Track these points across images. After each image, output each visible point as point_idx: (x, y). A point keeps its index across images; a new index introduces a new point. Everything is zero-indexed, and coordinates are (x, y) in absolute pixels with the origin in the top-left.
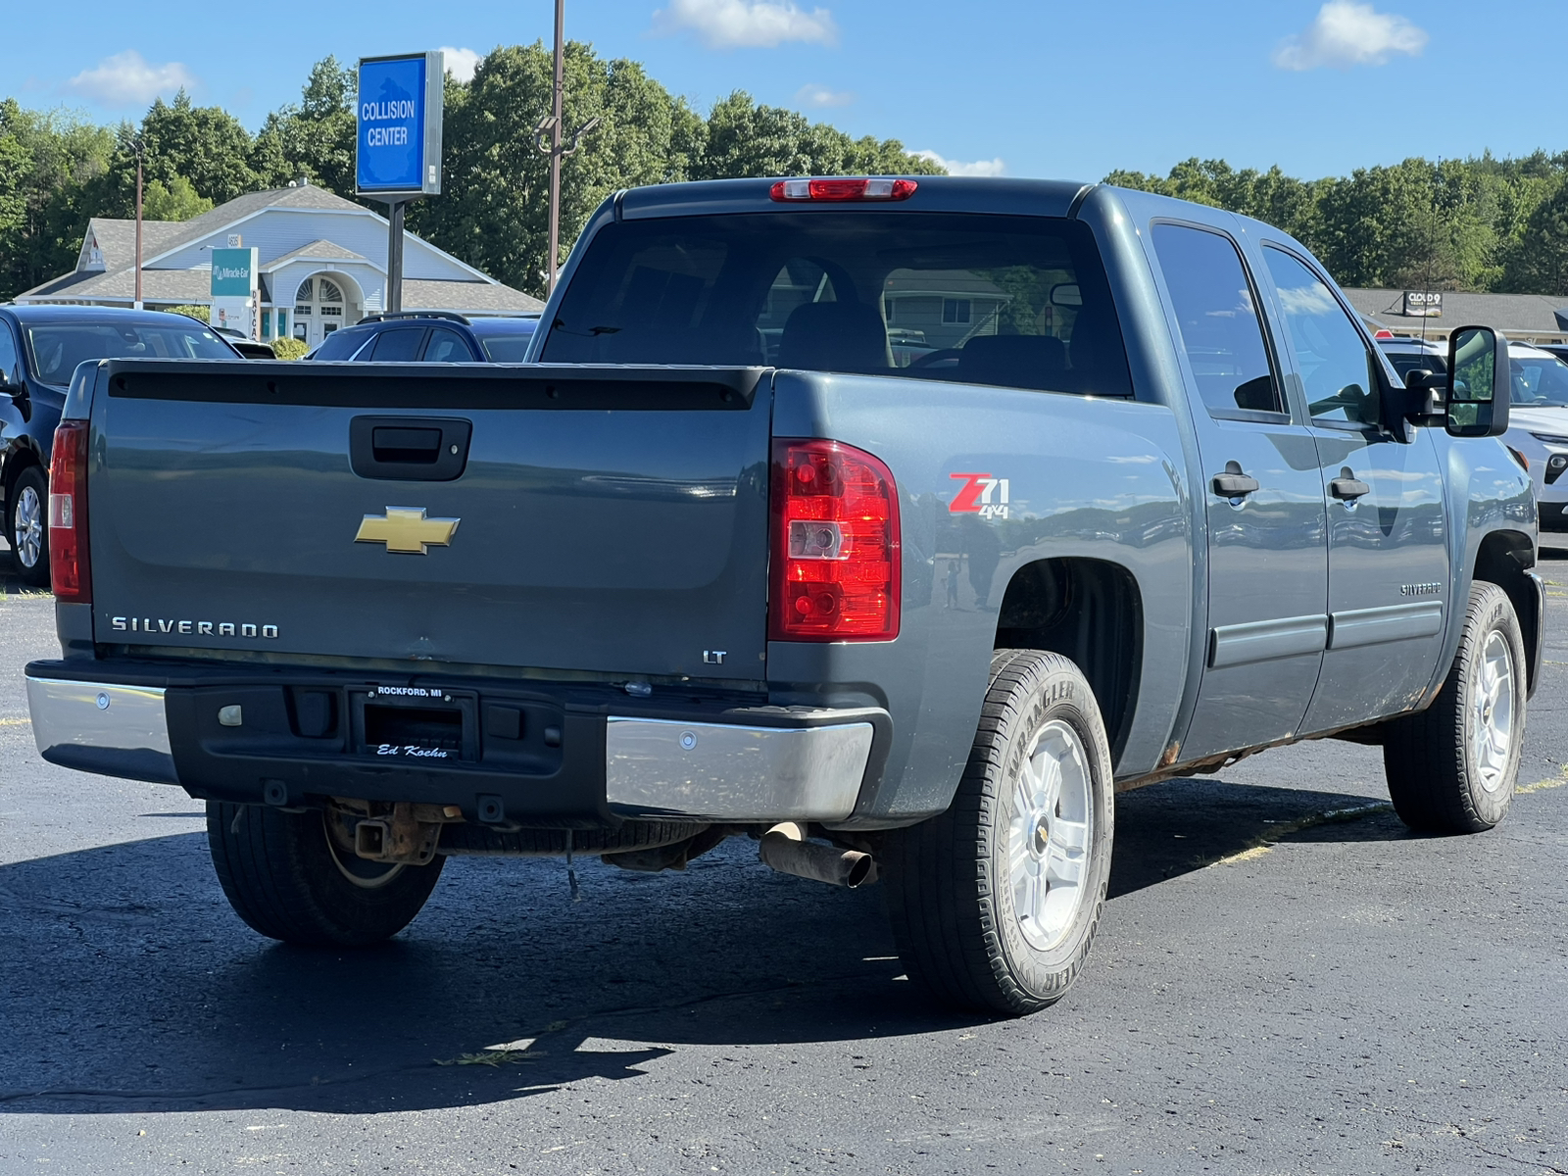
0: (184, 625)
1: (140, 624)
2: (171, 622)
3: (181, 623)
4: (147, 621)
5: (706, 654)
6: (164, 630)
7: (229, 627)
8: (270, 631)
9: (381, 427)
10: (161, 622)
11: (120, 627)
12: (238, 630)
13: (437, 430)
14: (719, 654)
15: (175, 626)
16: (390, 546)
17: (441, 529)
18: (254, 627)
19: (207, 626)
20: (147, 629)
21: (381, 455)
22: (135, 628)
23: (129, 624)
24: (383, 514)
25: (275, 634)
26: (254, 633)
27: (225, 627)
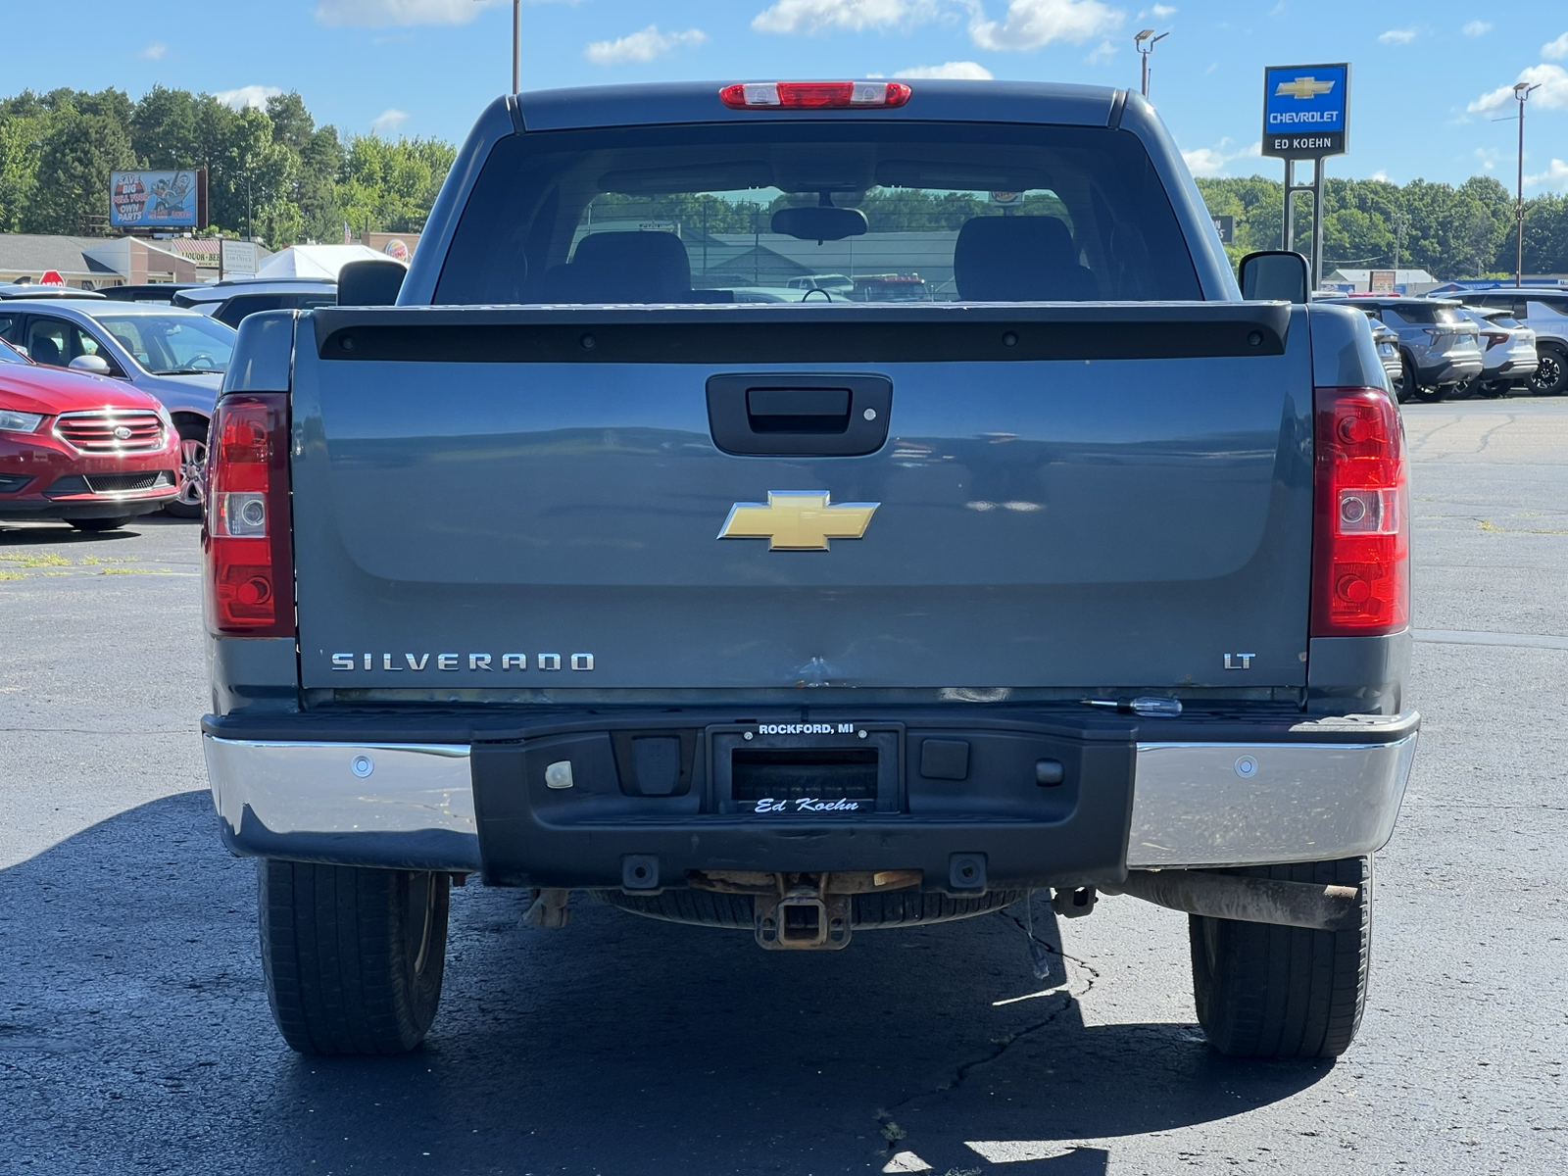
0: (446, 659)
1: (377, 661)
2: (426, 657)
3: (441, 657)
4: (387, 656)
5: (1227, 657)
6: (414, 666)
7: (518, 659)
8: (582, 662)
9: (755, 388)
10: (410, 657)
11: (346, 666)
12: (532, 660)
13: (847, 391)
14: (1246, 657)
15: (433, 661)
16: (775, 543)
17: (854, 518)
18: (557, 658)
19: (483, 659)
20: (387, 666)
21: (759, 423)
22: (368, 666)
23: (359, 661)
24: (764, 500)
25: (590, 667)
26: (557, 666)
27: (510, 659)
